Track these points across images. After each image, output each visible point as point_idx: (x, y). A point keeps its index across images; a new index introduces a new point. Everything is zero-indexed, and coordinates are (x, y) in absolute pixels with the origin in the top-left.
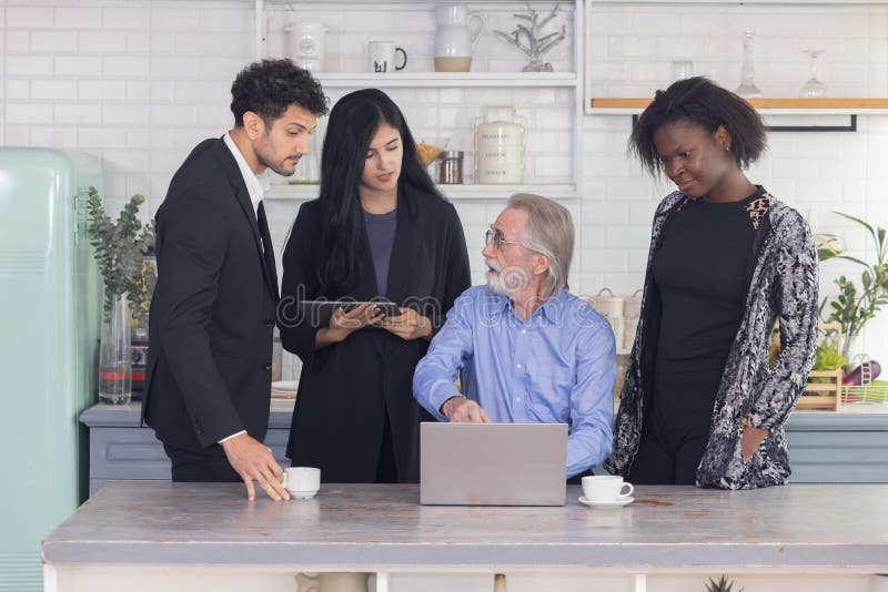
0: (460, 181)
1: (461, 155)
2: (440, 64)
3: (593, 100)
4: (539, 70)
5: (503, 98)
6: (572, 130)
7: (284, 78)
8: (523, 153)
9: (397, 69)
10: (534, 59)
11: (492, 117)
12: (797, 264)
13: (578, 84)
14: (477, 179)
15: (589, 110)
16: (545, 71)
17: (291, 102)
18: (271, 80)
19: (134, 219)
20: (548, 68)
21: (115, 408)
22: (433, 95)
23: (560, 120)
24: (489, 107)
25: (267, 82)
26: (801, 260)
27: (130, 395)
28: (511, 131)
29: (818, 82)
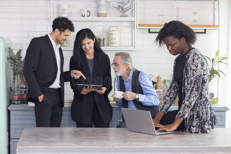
0: (104, 46)
1: (104, 39)
2: (98, 15)
3: (139, 25)
4: (125, 17)
5: (114, 24)
6: (132, 33)
7: (66, 22)
8: (120, 38)
9: (88, 16)
10: (123, 14)
11: (112, 29)
12: (191, 69)
13: (135, 20)
14: (108, 45)
15: (138, 27)
16: (126, 17)
17: (67, 28)
18: (63, 23)
19: (20, 55)
20: (127, 16)
21: (16, 105)
22: (96, 23)
23: (129, 30)
24: (111, 26)
25: (62, 23)
26: (192, 68)
27: (20, 102)
28: (117, 32)
29: (196, 21)
